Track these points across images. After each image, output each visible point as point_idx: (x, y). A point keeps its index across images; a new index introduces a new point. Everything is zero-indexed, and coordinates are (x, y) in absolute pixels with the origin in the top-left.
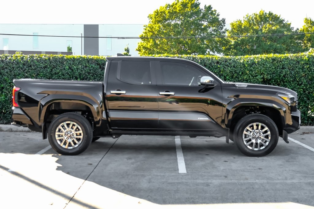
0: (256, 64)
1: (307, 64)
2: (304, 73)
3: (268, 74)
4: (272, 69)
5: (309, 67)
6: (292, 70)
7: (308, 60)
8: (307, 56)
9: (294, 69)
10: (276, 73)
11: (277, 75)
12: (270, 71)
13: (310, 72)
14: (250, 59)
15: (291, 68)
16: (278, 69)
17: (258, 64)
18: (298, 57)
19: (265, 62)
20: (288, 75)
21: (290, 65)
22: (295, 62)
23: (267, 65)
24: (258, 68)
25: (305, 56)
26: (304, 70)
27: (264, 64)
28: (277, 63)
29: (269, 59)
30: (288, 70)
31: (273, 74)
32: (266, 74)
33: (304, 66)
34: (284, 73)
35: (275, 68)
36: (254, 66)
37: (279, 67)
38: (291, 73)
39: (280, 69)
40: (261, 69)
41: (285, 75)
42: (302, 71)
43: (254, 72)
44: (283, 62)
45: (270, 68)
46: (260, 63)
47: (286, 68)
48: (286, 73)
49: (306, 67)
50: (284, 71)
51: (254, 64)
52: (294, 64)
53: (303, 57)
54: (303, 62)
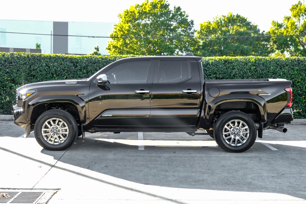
0: (210, 65)
1: (254, 66)
2: (251, 74)
3: (220, 73)
4: (224, 69)
5: (255, 68)
6: (241, 71)
7: (255, 62)
8: (254, 59)
9: (242, 70)
10: (227, 73)
11: (228, 75)
12: (222, 71)
13: (256, 72)
14: (205, 60)
15: (240, 68)
16: (229, 70)
17: (212, 65)
18: (247, 59)
19: (218, 63)
20: (237, 75)
21: (240, 66)
22: (243, 64)
23: (219, 66)
24: (212, 68)
25: (253, 59)
26: (251, 71)
27: (217, 65)
28: (228, 64)
29: (221, 60)
30: (237, 71)
31: (224, 73)
32: (218, 73)
33: (251, 67)
34: (234, 73)
35: (226, 68)
36: (208, 66)
37: (230, 68)
38: (240, 73)
39: (230, 69)
40: (214, 69)
41: (235, 75)
42: (249, 72)
43: (208, 72)
44: (233, 64)
45: (222, 68)
46: (214, 64)
47: (235, 69)
48: (235, 73)
49: (253, 68)
50: (234, 71)
51: (208, 65)
52: (242, 66)
53: (251, 59)
54: (250, 64)
